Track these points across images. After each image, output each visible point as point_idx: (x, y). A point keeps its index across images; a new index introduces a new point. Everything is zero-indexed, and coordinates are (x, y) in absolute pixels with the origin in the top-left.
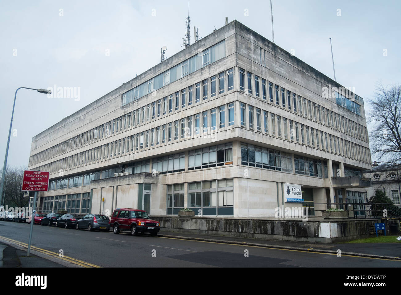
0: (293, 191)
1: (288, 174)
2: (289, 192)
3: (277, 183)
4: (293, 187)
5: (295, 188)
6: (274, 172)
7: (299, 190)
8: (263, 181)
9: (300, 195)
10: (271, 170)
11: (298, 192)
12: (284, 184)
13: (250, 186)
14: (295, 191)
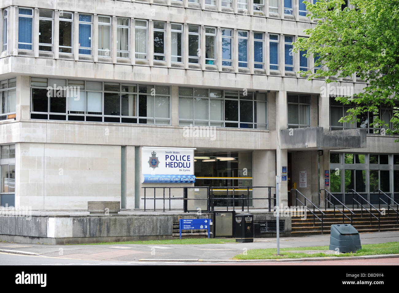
0: (169, 160)
1: (154, 129)
2: (154, 162)
3: (123, 147)
4: (166, 152)
5: (175, 155)
6: (114, 128)
7: (185, 158)
8: (86, 146)
9: (187, 168)
10: (107, 123)
11: (182, 161)
12: (143, 149)
13: (50, 157)
14: (175, 161)
